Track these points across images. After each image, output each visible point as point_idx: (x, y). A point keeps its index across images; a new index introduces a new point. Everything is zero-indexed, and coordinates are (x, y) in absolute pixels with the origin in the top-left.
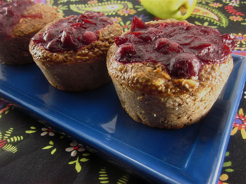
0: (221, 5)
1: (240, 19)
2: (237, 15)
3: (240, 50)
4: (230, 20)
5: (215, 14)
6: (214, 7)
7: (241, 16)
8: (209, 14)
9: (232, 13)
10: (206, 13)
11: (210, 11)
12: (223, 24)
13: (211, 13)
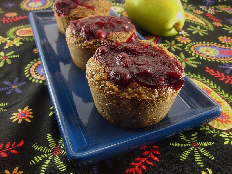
0: (202, 13)
1: (221, 25)
2: (217, 21)
3: (225, 49)
4: (213, 25)
5: (201, 19)
6: (198, 14)
7: (221, 23)
8: (196, 19)
9: (213, 19)
10: (194, 18)
11: (196, 17)
12: (210, 28)
13: (198, 19)
